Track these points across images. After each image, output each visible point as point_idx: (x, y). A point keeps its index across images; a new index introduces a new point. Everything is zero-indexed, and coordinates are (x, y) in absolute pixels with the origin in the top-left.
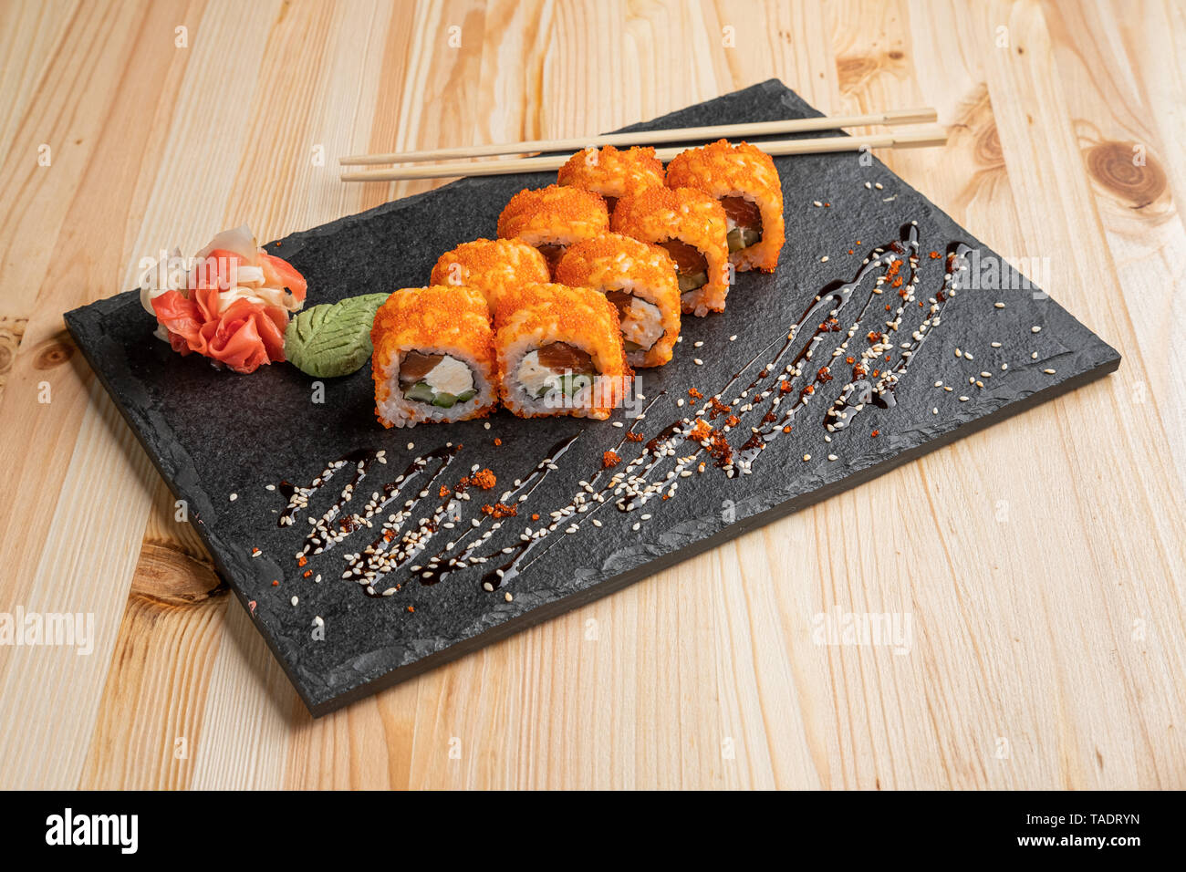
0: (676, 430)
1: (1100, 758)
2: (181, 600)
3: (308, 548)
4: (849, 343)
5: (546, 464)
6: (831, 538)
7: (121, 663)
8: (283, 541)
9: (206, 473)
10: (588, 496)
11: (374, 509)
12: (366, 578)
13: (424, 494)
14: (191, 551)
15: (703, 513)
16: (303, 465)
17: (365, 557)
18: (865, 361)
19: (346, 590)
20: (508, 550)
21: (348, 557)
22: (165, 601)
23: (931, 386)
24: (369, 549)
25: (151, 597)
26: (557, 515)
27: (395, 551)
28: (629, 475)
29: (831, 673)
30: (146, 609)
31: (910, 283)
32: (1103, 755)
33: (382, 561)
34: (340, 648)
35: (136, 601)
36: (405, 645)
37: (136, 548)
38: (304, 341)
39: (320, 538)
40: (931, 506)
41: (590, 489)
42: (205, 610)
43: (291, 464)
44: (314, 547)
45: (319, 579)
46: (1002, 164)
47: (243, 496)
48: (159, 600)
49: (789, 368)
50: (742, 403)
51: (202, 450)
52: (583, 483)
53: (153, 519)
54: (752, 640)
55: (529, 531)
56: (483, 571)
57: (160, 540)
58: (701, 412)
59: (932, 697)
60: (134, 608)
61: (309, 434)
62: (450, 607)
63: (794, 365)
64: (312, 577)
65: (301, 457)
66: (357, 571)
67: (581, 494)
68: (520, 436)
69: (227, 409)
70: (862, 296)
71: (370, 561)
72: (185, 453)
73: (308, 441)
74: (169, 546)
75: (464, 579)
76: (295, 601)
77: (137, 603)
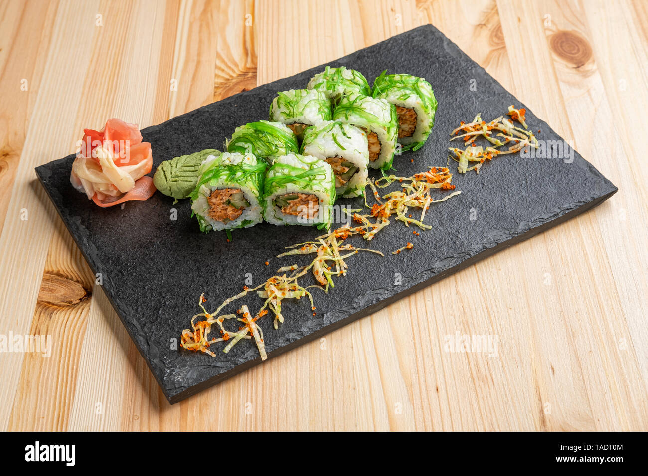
2: (65, 304)
14: (70, 277)
22: (56, 305)
25: (49, 303)
29: (413, 330)
30: (46, 310)
32: (554, 368)
37: (40, 276)
42: (78, 309)
46: (504, 46)
48: (53, 304)
57: (53, 271)
60: (40, 309)
74: (58, 274)
77: (42, 306)
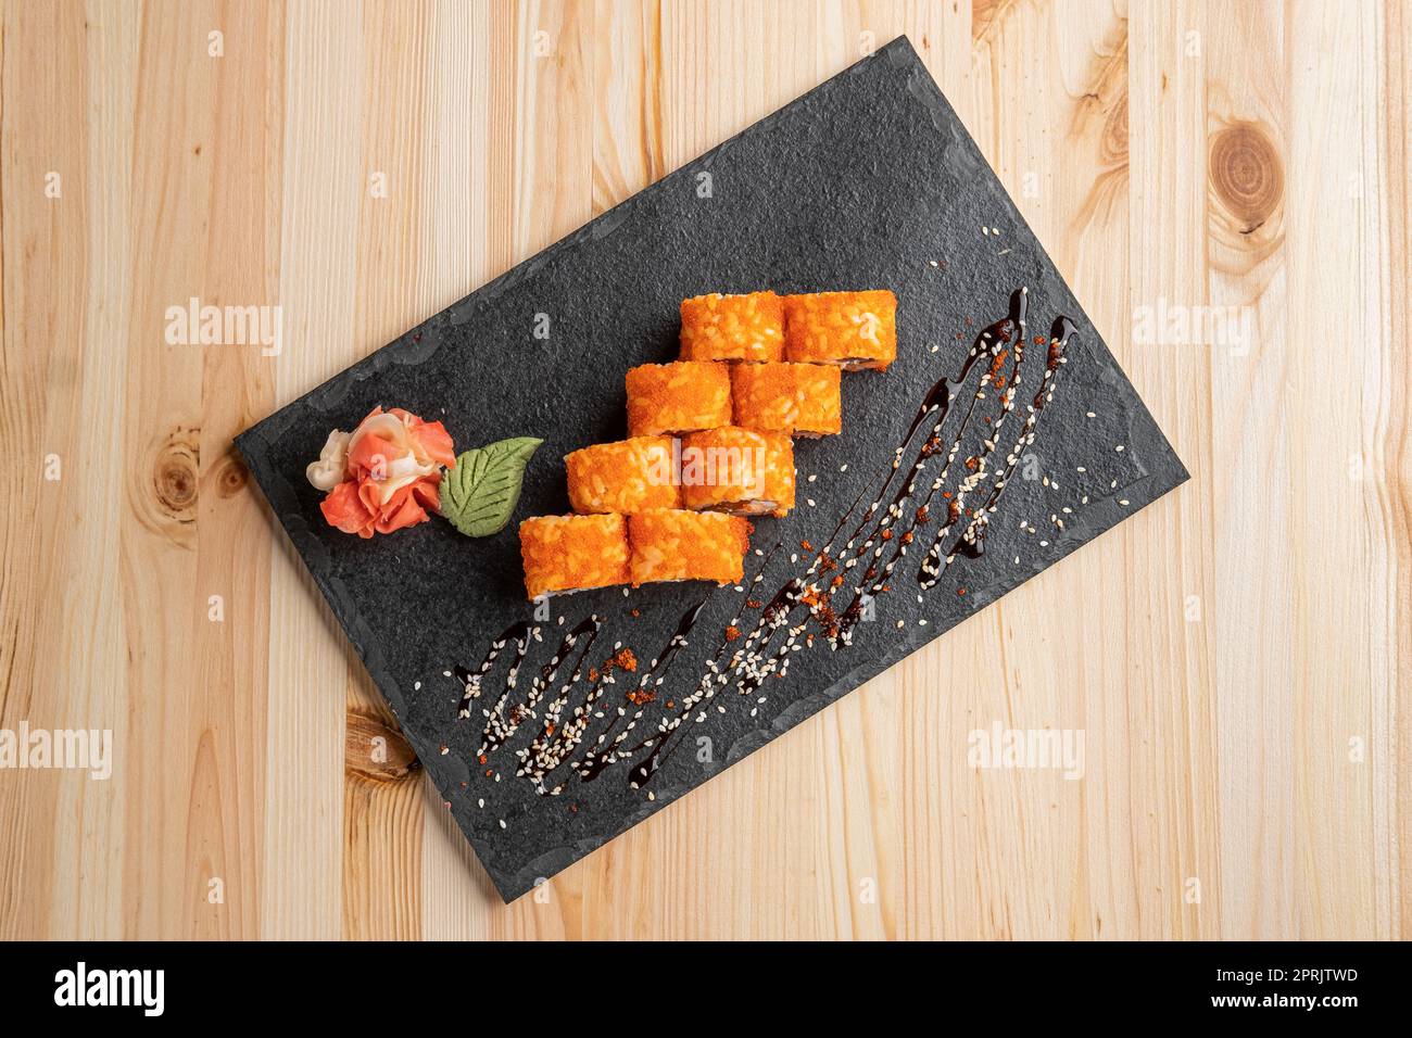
0: (790, 595)
1: (1099, 921)
2: (386, 775)
3: (486, 745)
4: (949, 470)
5: (678, 641)
6: (916, 694)
7: (351, 843)
8: (465, 736)
9: (390, 656)
10: (714, 676)
11: (536, 697)
12: (536, 777)
13: (576, 678)
14: (387, 721)
15: (810, 692)
16: (471, 644)
17: (534, 753)
18: (960, 496)
19: (521, 789)
20: (649, 744)
21: (519, 753)
22: (374, 777)
23: (1017, 527)
24: (536, 747)
25: (362, 772)
26: (688, 701)
27: (557, 748)
28: (748, 651)
29: (905, 843)
30: (361, 786)
31: (1011, 384)
32: (1102, 919)
33: (547, 758)
34: (522, 850)
35: (351, 777)
36: (572, 846)
37: (342, 716)
38: (458, 506)
39: (495, 735)
40: (1003, 655)
41: (715, 669)
42: (408, 786)
43: (461, 644)
44: (491, 744)
45: (498, 778)
46: (1126, 162)
47: (425, 682)
48: (369, 776)
49: (892, 507)
50: (848, 558)
51: (383, 628)
52: (709, 663)
53: (351, 685)
54: (845, 810)
55: (665, 721)
56: (630, 765)
57: (360, 708)
58: (811, 571)
59: (980, 865)
60: (351, 786)
61: (473, 606)
62: (605, 805)
63: (896, 502)
64: (493, 776)
65: (469, 635)
66: (528, 770)
67: (708, 677)
68: (654, 604)
69: (398, 575)
70: (966, 401)
71: (538, 759)
72: (369, 630)
73: (471, 615)
74: (369, 715)
75: (615, 775)
76: (482, 803)
77: (353, 780)
